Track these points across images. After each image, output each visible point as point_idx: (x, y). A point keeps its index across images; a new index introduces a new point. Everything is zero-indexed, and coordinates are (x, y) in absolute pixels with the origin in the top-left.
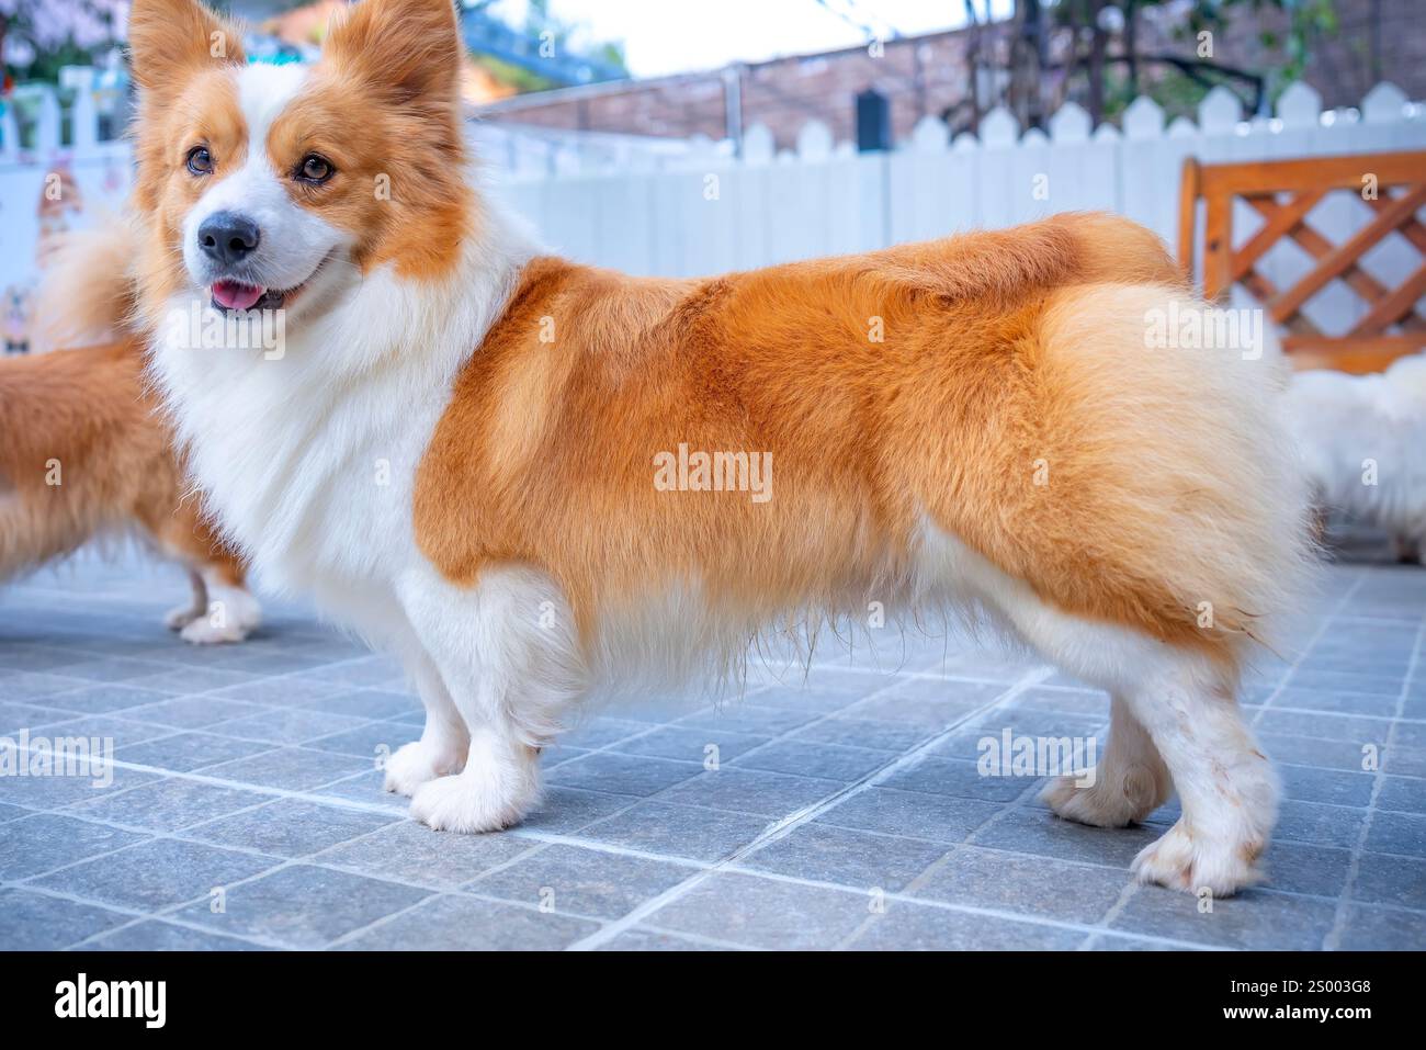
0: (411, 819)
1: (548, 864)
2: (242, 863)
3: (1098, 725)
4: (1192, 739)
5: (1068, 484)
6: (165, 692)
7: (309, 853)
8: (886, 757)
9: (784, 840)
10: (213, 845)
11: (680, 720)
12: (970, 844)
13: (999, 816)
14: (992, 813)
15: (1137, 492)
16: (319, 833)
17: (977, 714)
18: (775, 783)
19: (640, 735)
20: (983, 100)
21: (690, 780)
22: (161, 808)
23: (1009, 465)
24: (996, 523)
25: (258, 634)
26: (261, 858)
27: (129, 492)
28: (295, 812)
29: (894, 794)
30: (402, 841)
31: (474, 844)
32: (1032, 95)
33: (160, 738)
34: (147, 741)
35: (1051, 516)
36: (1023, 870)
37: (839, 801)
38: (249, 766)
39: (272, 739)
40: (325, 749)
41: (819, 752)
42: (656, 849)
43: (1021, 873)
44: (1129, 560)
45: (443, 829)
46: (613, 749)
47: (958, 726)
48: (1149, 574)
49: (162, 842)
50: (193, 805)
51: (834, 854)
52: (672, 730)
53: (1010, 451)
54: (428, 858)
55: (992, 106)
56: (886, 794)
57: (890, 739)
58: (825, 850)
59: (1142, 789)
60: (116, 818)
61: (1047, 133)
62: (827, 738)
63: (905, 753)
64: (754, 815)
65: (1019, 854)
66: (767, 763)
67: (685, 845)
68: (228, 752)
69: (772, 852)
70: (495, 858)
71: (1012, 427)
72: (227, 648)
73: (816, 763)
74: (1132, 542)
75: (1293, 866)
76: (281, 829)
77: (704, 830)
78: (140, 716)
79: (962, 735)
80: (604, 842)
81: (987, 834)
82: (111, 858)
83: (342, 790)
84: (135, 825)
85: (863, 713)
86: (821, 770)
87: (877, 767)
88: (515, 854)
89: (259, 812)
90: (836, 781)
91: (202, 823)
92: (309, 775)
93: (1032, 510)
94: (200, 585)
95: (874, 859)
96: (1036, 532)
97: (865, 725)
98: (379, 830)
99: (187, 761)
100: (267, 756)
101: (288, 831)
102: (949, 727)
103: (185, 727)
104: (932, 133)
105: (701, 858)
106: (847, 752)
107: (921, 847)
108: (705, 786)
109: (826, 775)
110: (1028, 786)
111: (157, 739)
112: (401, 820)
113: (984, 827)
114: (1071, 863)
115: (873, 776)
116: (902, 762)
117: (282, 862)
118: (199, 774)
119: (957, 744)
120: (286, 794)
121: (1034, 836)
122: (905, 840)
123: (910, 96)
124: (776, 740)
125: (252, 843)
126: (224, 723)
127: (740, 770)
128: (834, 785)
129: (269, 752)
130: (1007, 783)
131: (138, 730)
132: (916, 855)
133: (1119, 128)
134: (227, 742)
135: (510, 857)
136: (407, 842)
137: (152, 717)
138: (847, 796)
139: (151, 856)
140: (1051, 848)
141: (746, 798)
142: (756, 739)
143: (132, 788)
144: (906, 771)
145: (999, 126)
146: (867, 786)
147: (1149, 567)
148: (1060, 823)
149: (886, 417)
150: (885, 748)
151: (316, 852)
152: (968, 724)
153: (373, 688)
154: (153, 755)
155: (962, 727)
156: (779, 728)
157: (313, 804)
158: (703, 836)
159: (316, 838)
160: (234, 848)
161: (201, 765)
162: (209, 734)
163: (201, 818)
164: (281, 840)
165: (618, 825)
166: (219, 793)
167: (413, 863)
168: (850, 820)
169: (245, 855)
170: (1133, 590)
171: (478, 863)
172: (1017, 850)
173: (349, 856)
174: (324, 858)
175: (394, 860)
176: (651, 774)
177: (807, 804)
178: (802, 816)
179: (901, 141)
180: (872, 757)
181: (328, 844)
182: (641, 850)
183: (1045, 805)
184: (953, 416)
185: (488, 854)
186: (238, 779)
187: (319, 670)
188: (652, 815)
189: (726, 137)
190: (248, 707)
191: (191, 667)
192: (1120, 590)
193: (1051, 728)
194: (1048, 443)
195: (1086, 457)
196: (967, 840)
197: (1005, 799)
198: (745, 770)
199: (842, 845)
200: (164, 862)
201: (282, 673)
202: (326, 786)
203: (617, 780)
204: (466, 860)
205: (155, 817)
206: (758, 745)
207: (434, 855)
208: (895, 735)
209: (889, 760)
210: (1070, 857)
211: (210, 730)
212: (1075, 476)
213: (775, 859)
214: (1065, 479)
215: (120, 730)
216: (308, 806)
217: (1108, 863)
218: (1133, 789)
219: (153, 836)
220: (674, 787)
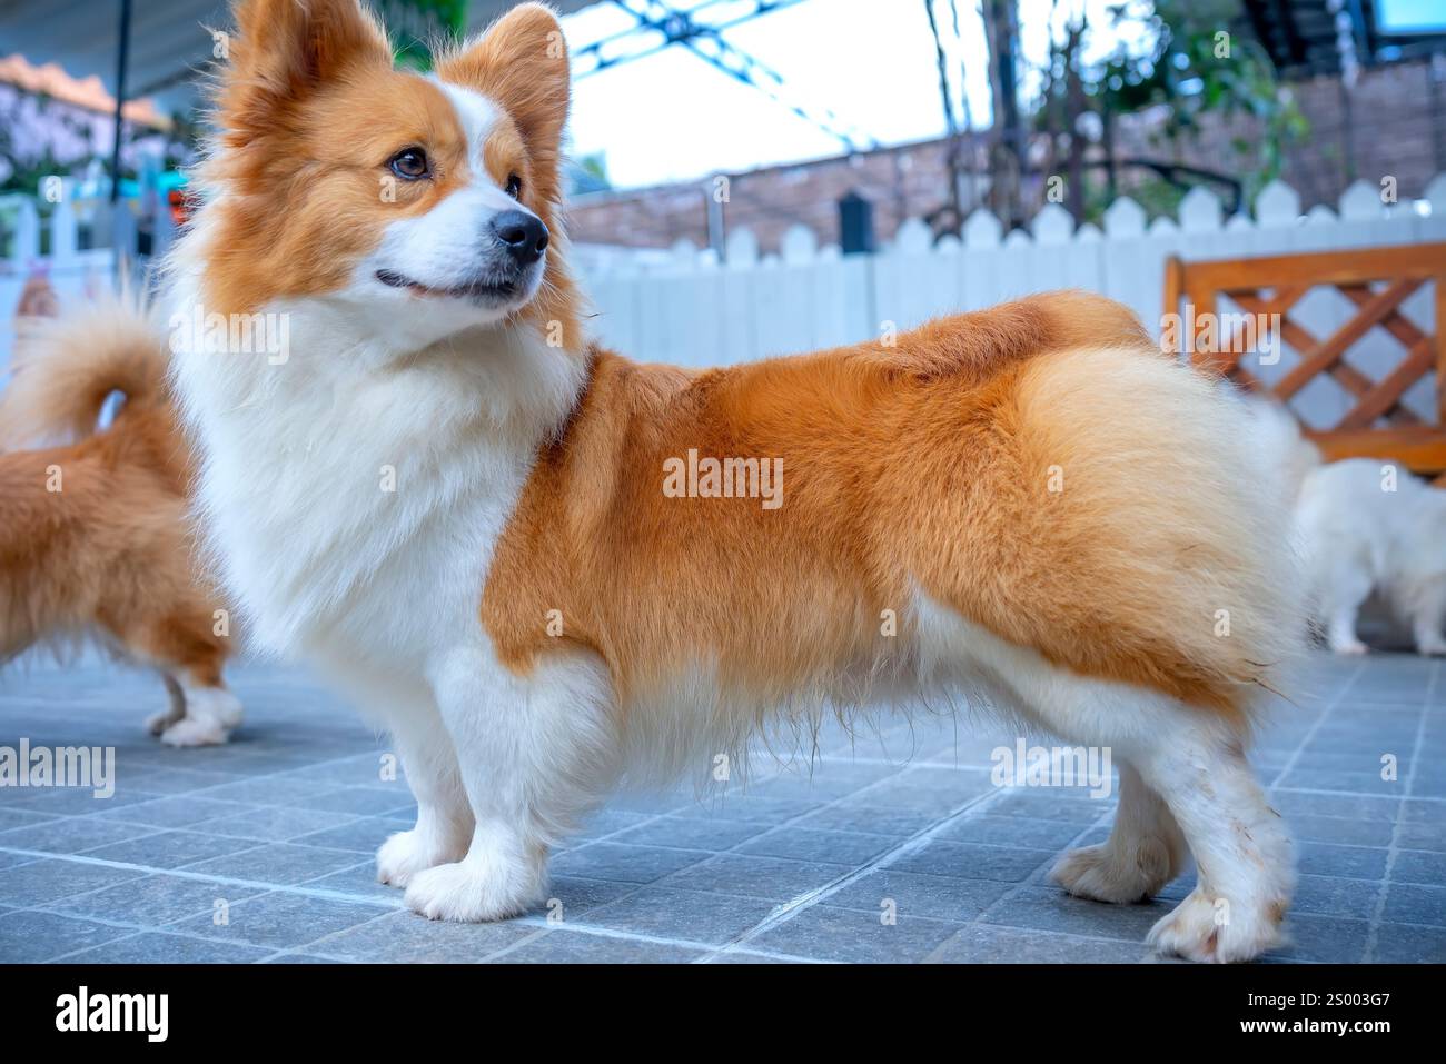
0: (405, 909)
1: (548, 949)
2: (231, 954)
3: (1105, 808)
4: (1213, 799)
5: (1066, 549)
6: (147, 793)
7: (301, 943)
8: (892, 841)
9: (791, 922)
10: (201, 937)
11: (678, 811)
12: (982, 922)
13: (1009, 895)
14: (1002, 892)
15: (1137, 553)
16: (311, 924)
17: (982, 800)
18: (779, 868)
19: (639, 826)
20: (964, 205)
21: (691, 867)
22: (146, 903)
23: (1001, 531)
24: (995, 591)
25: (239, 736)
26: (251, 949)
27: (90, 596)
28: (285, 905)
29: (900, 876)
30: (397, 930)
31: (472, 932)
32: (1013, 200)
33: (145, 836)
34: (129, 840)
35: (1055, 581)
36: (1036, 945)
37: (844, 884)
38: (237, 862)
39: (258, 835)
40: (314, 844)
41: (822, 839)
42: (660, 932)
43: (1035, 949)
44: (1138, 621)
45: (439, 918)
46: (611, 839)
47: (962, 811)
48: (1158, 634)
49: (147, 936)
50: (179, 900)
51: (843, 934)
52: (671, 820)
53: (999, 516)
54: (425, 945)
55: (974, 209)
56: (892, 876)
57: (895, 824)
58: (833, 930)
59: (1156, 860)
60: (99, 914)
61: (1030, 234)
62: (830, 825)
63: (910, 838)
64: (759, 899)
65: (1031, 931)
66: (769, 849)
67: (689, 929)
68: (214, 849)
69: (779, 934)
70: (494, 945)
71: (999, 492)
72: (210, 751)
73: (820, 849)
74: (1140, 603)
75: (1311, 937)
76: (271, 921)
77: (708, 913)
78: (122, 816)
79: (967, 820)
80: (606, 928)
81: (998, 912)
82: (95, 951)
83: (334, 882)
84: (118, 920)
85: (866, 800)
86: (827, 855)
87: (883, 851)
88: (515, 940)
89: (248, 904)
90: (841, 866)
91: (189, 917)
92: (299, 869)
93: (1034, 576)
94: (176, 691)
95: (885, 938)
96: (1040, 598)
97: (867, 812)
98: (373, 921)
99: (171, 858)
100: (254, 852)
101: (279, 923)
102: (954, 812)
103: (168, 826)
104: (915, 236)
105: (707, 941)
106: (852, 838)
107: (931, 926)
108: (707, 872)
109: (831, 859)
110: (1037, 867)
111: (139, 838)
112: (395, 910)
113: (994, 906)
114: (1086, 938)
115: (878, 860)
116: (907, 847)
117: (274, 952)
118: (184, 870)
119: (962, 829)
120: (275, 888)
121: (1046, 914)
122: (914, 919)
123: (891, 205)
124: (779, 828)
125: (242, 935)
126: (209, 821)
127: (743, 856)
128: (839, 869)
129: (255, 848)
130: (1016, 865)
131: (120, 829)
132: (927, 934)
133: (1101, 227)
134: (212, 840)
135: (509, 943)
136: (402, 931)
137: (134, 816)
138: (853, 880)
139: (137, 950)
140: (1065, 924)
141: (750, 883)
142: (756, 827)
143: (114, 884)
144: (913, 854)
145: (982, 228)
146: (874, 869)
147: (1159, 627)
148: (1073, 901)
149: (873, 494)
150: (889, 833)
151: (307, 942)
152: (973, 809)
153: (362, 786)
154: (135, 853)
155: (967, 813)
156: (781, 816)
157: (304, 897)
158: (707, 920)
159: (308, 929)
160: (224, 941)
161: (186, 862)
162: (195, 832)
163: (187, 912)
164: (272, 931)
165: (620, 910)
166: (206, 888)
167: (408, 951)
168: (859, 902)
169: (235, 946)
170: (1145, 651)
171: (477, 949)
172: (1029, 927)
173: (343, 946)
174: (317, 948)
175: (389, 948)
176: (653, 862)
177: (813, 888)
178: (810, 898)
179: (885, 245)
180: (877, 842)
181: (322, 934)
182: (644, 934)
183: (1057, 884)
184: (938, 488)
185: (486, 941)
186: (225, 874)
187: (305, 769)
188: (655, 901)
189: (708, 246)
190: (233, 806)
191: (173, 769)
192: (1133, 652)
193: (1058, 811)
194: (1040, 507)
195: (1082, 518)
196: (978, 919)
197: (1015, 879)
198: (748, 857)
199: (851, 925)
200: (150, 955)
201: (266, 773)
202: (316, 879)
203: (617, 868)
204: (464, 947)
205: (139, 912)
206: (761, 833)
207: (430, 943)
208: (900, 820)
209: (895, 844)
210: (1084, 933)
211: (195, 828)
212: (1072, 539)
213: (783, 941)
214: (1063, 543)
215: (100, 830)
216: (298, 898)
217: (1124, 937)
218: (1147, 860)
219: (138, 930)
220: (676, 874)
